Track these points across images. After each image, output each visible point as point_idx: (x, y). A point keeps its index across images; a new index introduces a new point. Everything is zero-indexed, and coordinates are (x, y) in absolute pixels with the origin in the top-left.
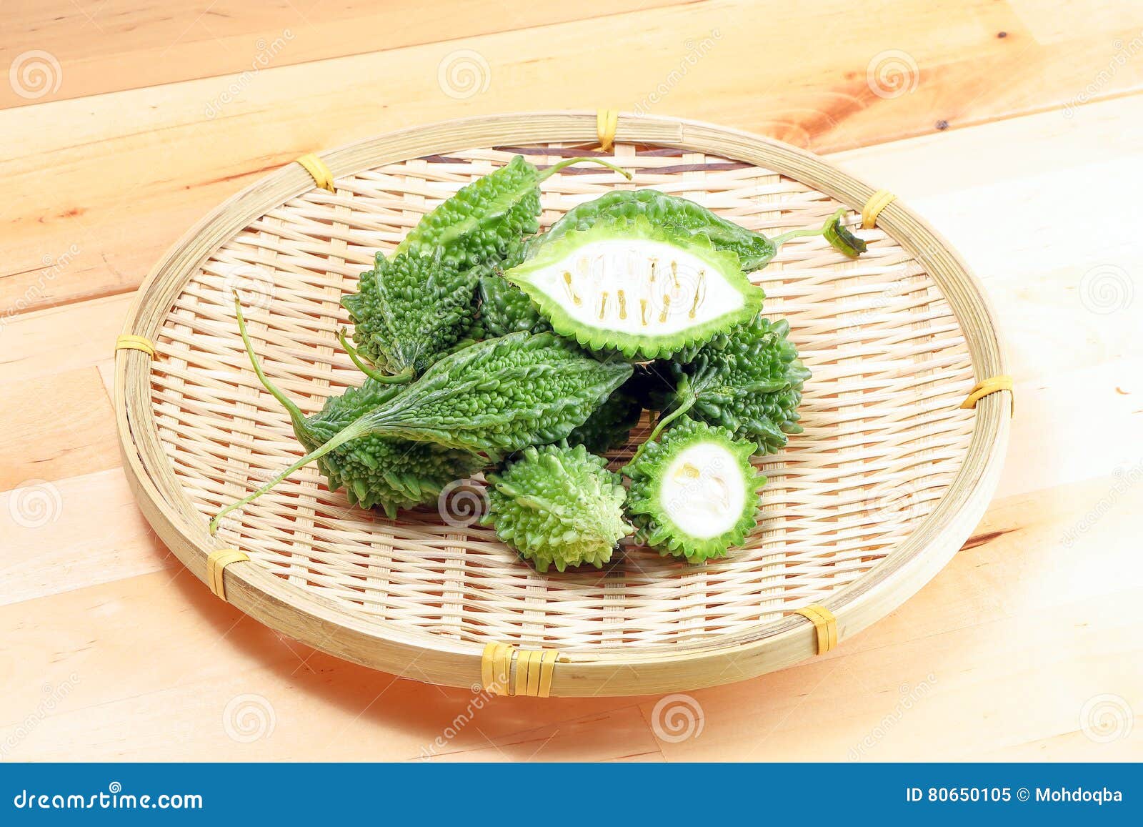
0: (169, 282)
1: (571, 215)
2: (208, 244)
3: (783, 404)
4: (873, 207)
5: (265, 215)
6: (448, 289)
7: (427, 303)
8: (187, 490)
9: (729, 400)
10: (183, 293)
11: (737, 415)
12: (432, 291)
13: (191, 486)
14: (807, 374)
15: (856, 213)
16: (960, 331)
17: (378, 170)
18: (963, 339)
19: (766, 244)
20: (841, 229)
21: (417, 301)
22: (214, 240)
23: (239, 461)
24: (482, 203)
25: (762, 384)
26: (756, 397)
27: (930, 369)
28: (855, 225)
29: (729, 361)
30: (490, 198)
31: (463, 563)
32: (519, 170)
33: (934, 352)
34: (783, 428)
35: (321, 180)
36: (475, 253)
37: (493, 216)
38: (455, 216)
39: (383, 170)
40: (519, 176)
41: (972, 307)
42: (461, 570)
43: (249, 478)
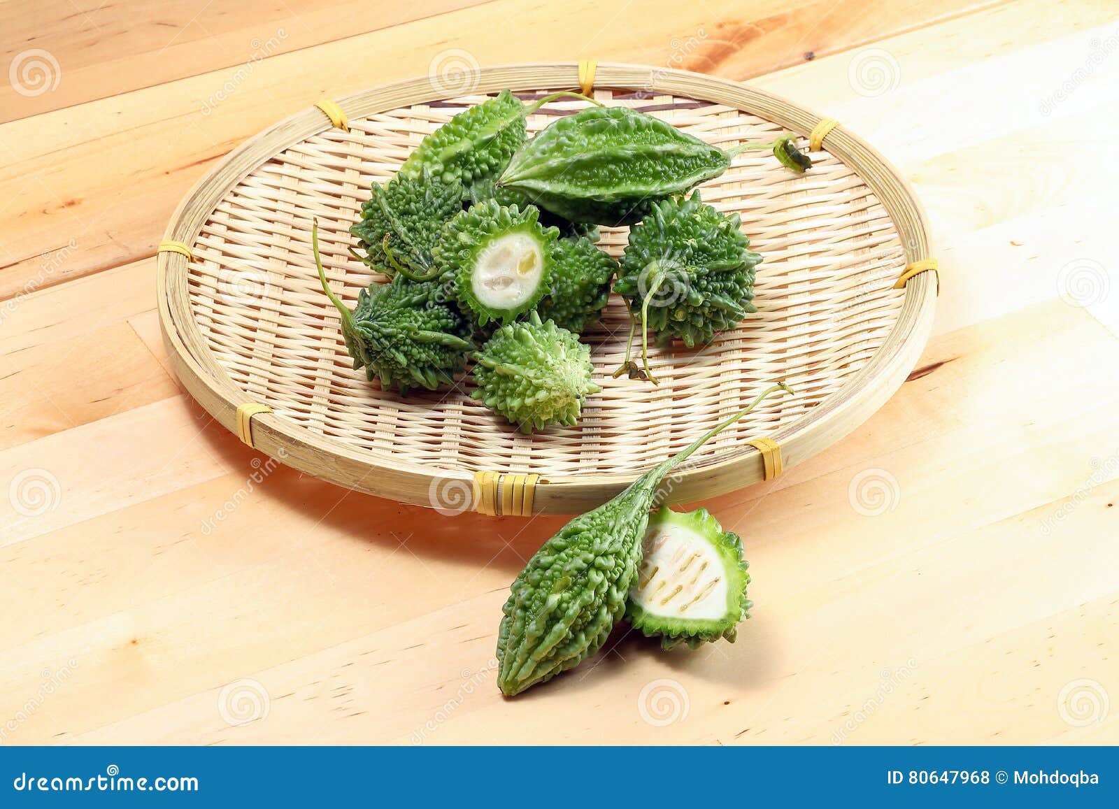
0: (204, 200)
1: (553, 128)
2: (237, 171)
3: (739, 282)
4: (818, 133)
5: (287, 150)
6: (443, 199)
7: (430, 214)
8: (221, 363)
9: (693, 277)
10: (216, 210)
11: (700, 291)
12: (432, 203)
13: (222, 359)
14: (760, 258)
15: (805, 139)
16: (894, 229)
17: (386, 113)
18: (896, 235)
19: (722, 157)
20: (790, 148)
21: (421, 213)
22: (243, 168)
23: (265, 342)
24: (475, 127)
25: (722, 263)
26: (717, 275)
27: (867, 261)
28: (804, 149)
29: (691, 244)
30: (481, 123)
31: (460, 421)
32: (507, 102)
33: (871, 247)
34: (741, 304)
35: (336, 121)
36: (470, 170)
37: (485, 138)
38: (452, 138)
39: (391, 113)
40: (508, 106)
41: (904, 207)
42: (457, 426)
43: (274, 356)
